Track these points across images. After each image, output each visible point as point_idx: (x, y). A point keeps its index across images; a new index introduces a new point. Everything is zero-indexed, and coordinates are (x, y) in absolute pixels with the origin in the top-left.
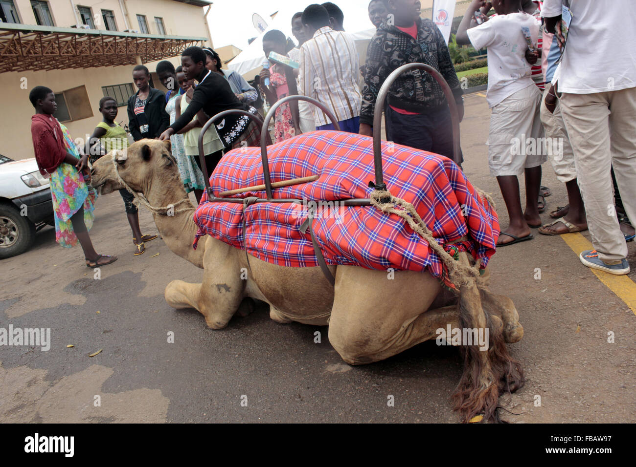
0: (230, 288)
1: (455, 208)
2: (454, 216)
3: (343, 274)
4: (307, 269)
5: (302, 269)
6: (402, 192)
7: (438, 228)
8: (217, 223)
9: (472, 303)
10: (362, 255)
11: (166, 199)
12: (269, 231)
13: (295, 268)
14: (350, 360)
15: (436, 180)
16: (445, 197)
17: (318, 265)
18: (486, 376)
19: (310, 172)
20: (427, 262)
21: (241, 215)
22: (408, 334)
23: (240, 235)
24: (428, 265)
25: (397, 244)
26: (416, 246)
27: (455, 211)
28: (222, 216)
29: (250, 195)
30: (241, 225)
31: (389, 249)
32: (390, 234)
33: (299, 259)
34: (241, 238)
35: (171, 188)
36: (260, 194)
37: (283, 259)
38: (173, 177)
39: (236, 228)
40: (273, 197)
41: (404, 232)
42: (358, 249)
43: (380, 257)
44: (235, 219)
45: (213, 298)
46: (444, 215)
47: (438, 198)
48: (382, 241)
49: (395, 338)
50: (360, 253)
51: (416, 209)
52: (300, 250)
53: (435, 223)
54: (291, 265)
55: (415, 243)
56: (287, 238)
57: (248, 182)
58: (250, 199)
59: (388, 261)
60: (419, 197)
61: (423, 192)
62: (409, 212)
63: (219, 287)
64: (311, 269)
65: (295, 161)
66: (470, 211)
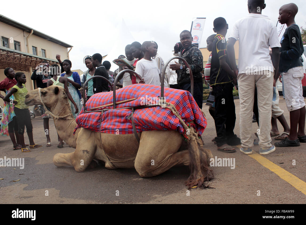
0: (89, 152)
1: (190, 109)
2: (189, 112)
3: (144, 135)
4: (129, 135)
5: (126, 135)
6: (171, 101)
7: (183, 116)
8: (88, 120)
9: (194, 146)
10: (154, 122)
12: (113, 121)
13: (124, 135)
14: (143, 174)
15: (184, 98)
16: (186, 104)
17: (134, 133)
19: (133, 97)
20: (178, 125)
21: (100, 116)
22: (169, 160)
23: (98, 125)
24: (179, 126)
25: (167, 118)
26: (175, 119)
27: (190, 110)
28: (91, 117)
29: (105, 108)
30: (99, 121)
31: (164, 120)
32: (165, 115)
33: (125, 131)
34: (98, 126)
35: (65, 108)
36: (110, 108)
39: (97, 122)
40: (116, 108)
41: (170, 114)
42: (152, 120)
43: (161, 123)
44: (97, 118)
46: (186, 111)
47: (184, 105)
48: (162, 117)
49: (164, 161)
51: (175, 107)
52: (127, 127)
53: (182, 114)
56: (121, 123)
57: (105, 103)
58: (105, 109)
59: (164, 124)
60: (177, 103)
61: (178, 101)
62: (173, 107)
63: (84, 151)
64: (130, 135)
65: (127, 93)
66: (196, 112)
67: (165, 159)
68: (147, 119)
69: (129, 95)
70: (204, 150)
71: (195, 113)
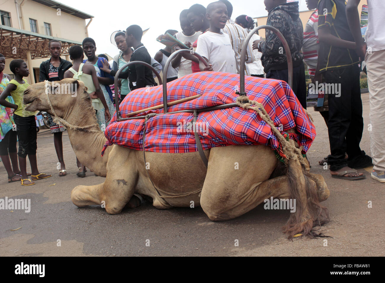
0: (126, 182)
1: (288, 110)
2: (287, 114)
3: (215, 153)
4: (190, 154)
5: (186, 154)
6: (256, 98)
7: (277, 121)
8: (124, 132)
9: (296, 169)
10: (230, 132)
11: (81, 122)
12: (164, 132)
13: (181, 154)
14: (214, 216)
15: (277, 93)
16: (282, 103)
17: (198, 151)
18: (306, 215)
19: (195, 93)
20: (270, 136)
21: (143, 126)
22: (255, 193)
23: (141, 140)
24: (270, 138)
25: (252, 125)
26: (263, 127)
27: (288, 111)
28: (129, 127)
29: (150, 112)
30: (142, 133)
31: (247, 128)
32: (248, 120)
33: (184, 147)
34: (141, 141)
35: (87, 114)
36: (158, 111)
37: (174, 148)
38: (89, 107)
39: (138, 135)
40: (168, 112)
41: (256, 119)
42: (228, 129)
43: (241, 133)
44: (138, 129)
45: (114, 189)
46: (280, 114)
47: (278, 104)
48: (243, 123)
49: (246, 195)
50: (229, 131)
51: (264, 107)
52: (186, 141)
53: (275, 118)
55: (263, 126)
56: (177, 135)
57: (149, 104)
58: (150, 114)
59: (246, 136)
60: (266, 101)
61: (269, 98)
62: (260, 107)
63: (119, 181)
64: (192, 154)
65: (185, 87)
66: (297, 114)
67: (249, 191)
68: (218, 127)
69: (188, 89)
70: (313, 176)
71: (297, 116)
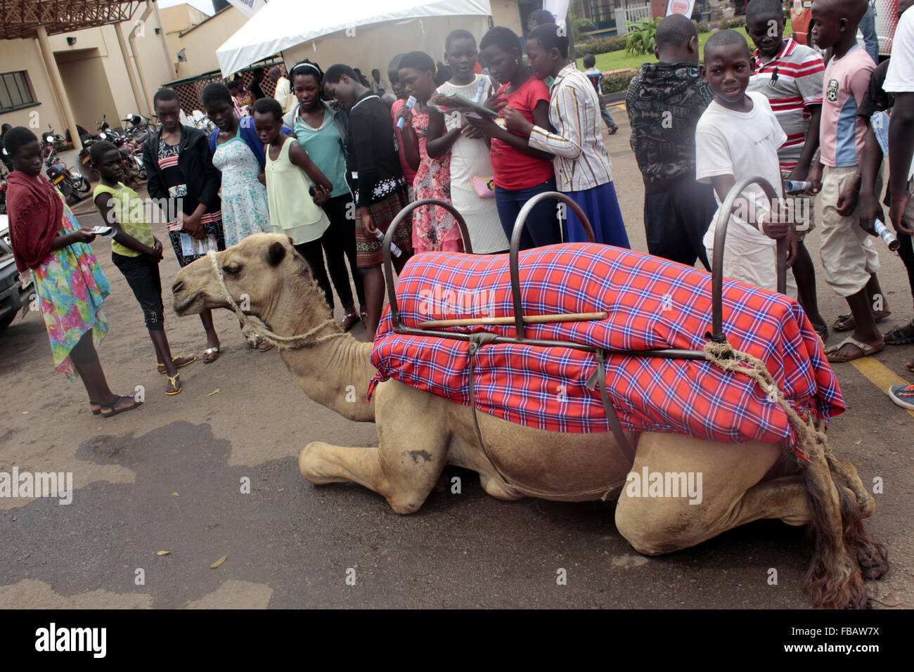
0: (430, 455)
1: (806, 363)
2: (805, 372)
3: (655, 443)
4: (594, 436)
5: (585, 436)
6: (745, 345)
7: (788, 387)
8: (422, 368)
9: (822, 475)
10: (704, 426)
11: (301, 321)
12: (526, 384)
13: (575, 434)
14: (648, 550)
15: (785, 329)
16: (795, 349)
17: (610, 430)
18: (844, 562)
19: (591, 307)
20: (787, 433)
21: (467, 358)
22: (736, 513)
23: (465, 386)
24: (788, 436)
25: (749, 411)
26: (771, 413)
27: (806, 366)
28: (434, 357)
29: (481, 330)
30: (466, 372)
31: (741, 418)
32: (740, 398)
33: (582, 423)
34: (465, 389)
35: (309, 304)
36: (502, 330)
37: (557, 423)
38: (311, 288)
39: (459, 377)
40: (526, 337)
41: (755, 395)
42: (697, 417)
43: (730, 428)
44: (457, 364)
45: (406, 471)
46: (793, 372)
47: (786, 351)
48: (730, 407)
49: (721, 521)
51: (766, 366)
52: (585, 412)
53: (785, 383)
54: (568, 431)
55: (769, 409)
58: (482, 336)
59: (740, 433)
60: (769, 352)
61: (773, 344)
62: (761, 371)
63: (414, 455)
64: (598, 436)
65: (562, 289)
66: (820, 364)
67: (726, 514)
68: (674, 409)
71: (818, 368)
